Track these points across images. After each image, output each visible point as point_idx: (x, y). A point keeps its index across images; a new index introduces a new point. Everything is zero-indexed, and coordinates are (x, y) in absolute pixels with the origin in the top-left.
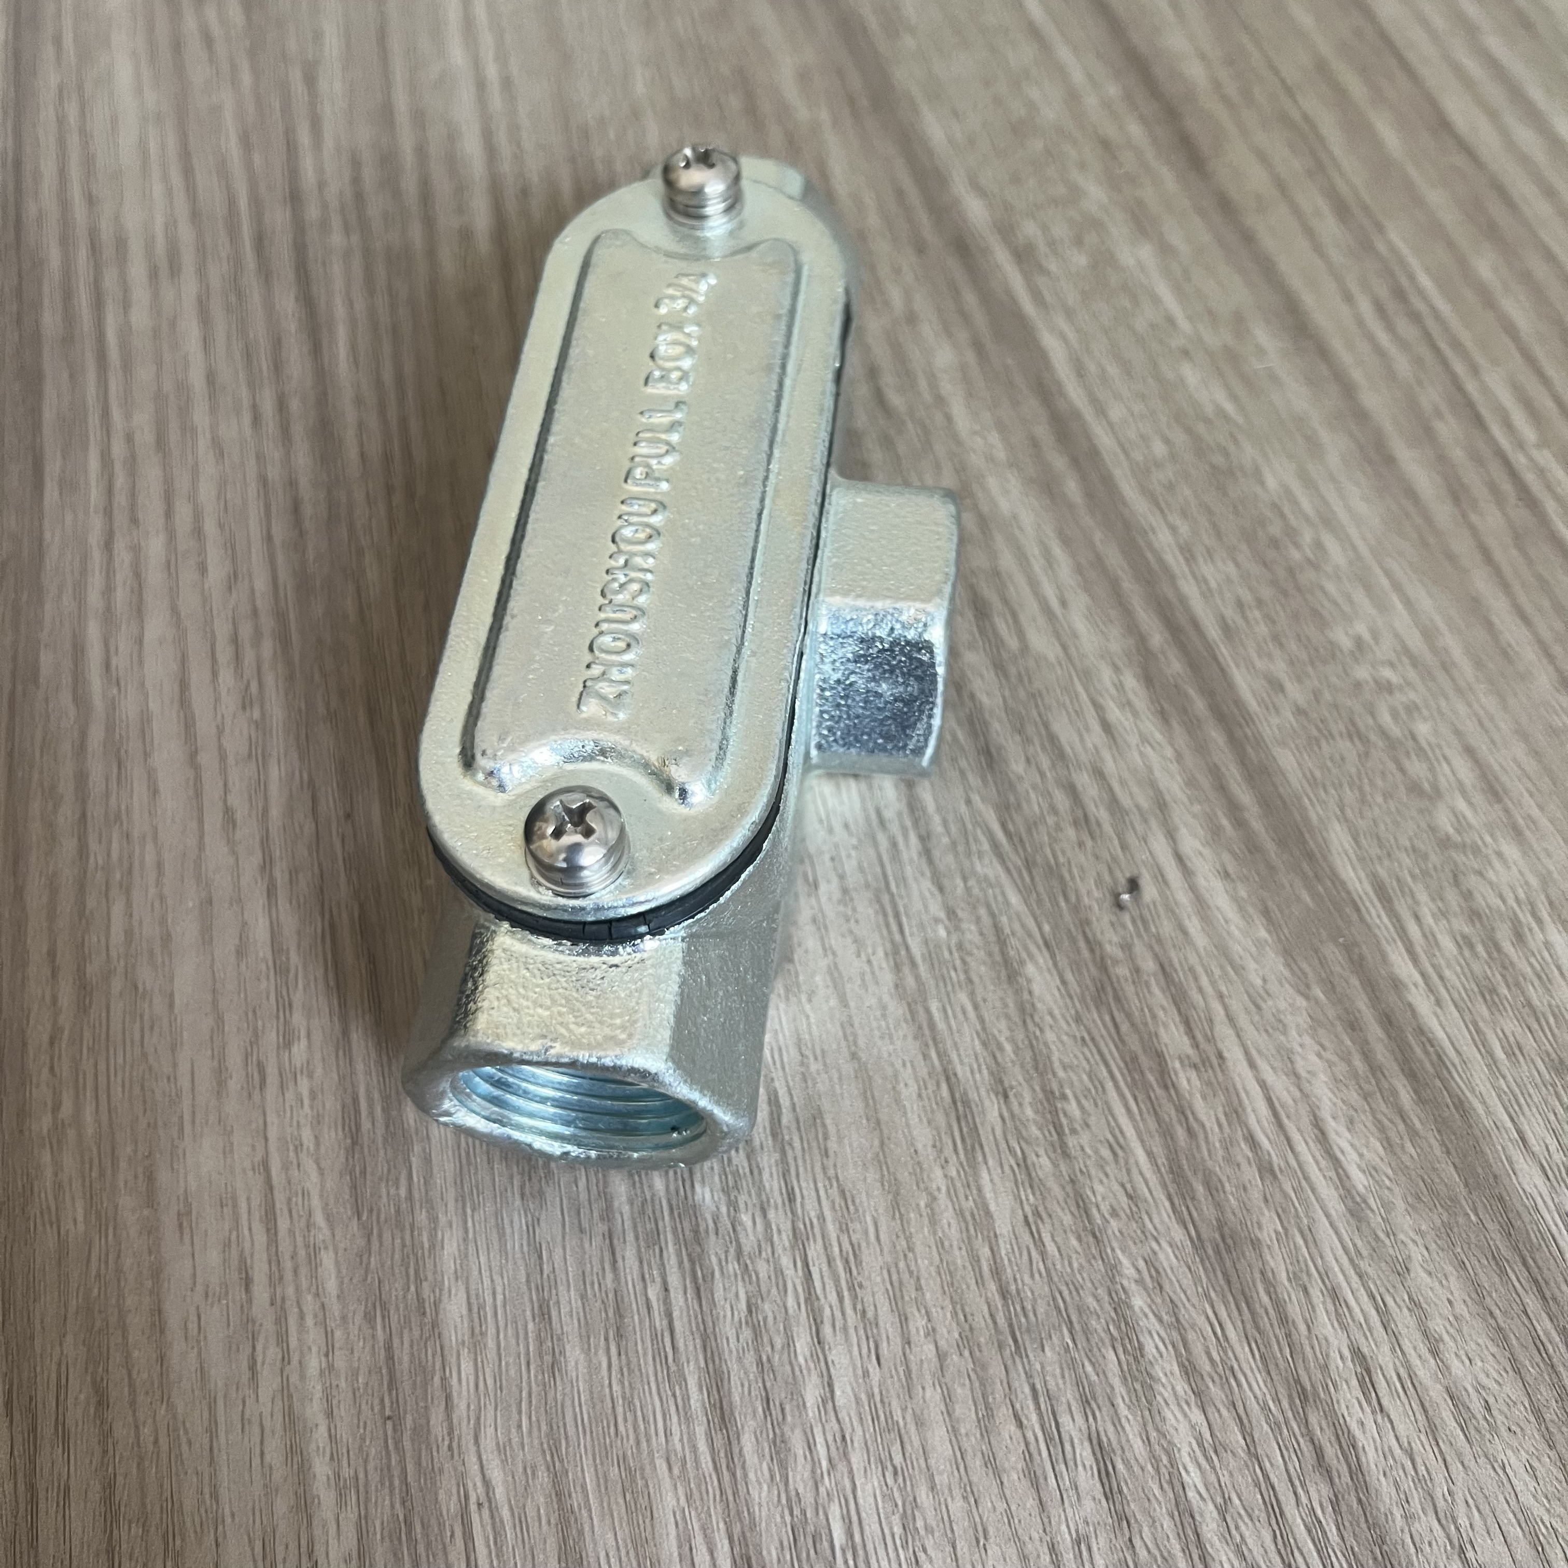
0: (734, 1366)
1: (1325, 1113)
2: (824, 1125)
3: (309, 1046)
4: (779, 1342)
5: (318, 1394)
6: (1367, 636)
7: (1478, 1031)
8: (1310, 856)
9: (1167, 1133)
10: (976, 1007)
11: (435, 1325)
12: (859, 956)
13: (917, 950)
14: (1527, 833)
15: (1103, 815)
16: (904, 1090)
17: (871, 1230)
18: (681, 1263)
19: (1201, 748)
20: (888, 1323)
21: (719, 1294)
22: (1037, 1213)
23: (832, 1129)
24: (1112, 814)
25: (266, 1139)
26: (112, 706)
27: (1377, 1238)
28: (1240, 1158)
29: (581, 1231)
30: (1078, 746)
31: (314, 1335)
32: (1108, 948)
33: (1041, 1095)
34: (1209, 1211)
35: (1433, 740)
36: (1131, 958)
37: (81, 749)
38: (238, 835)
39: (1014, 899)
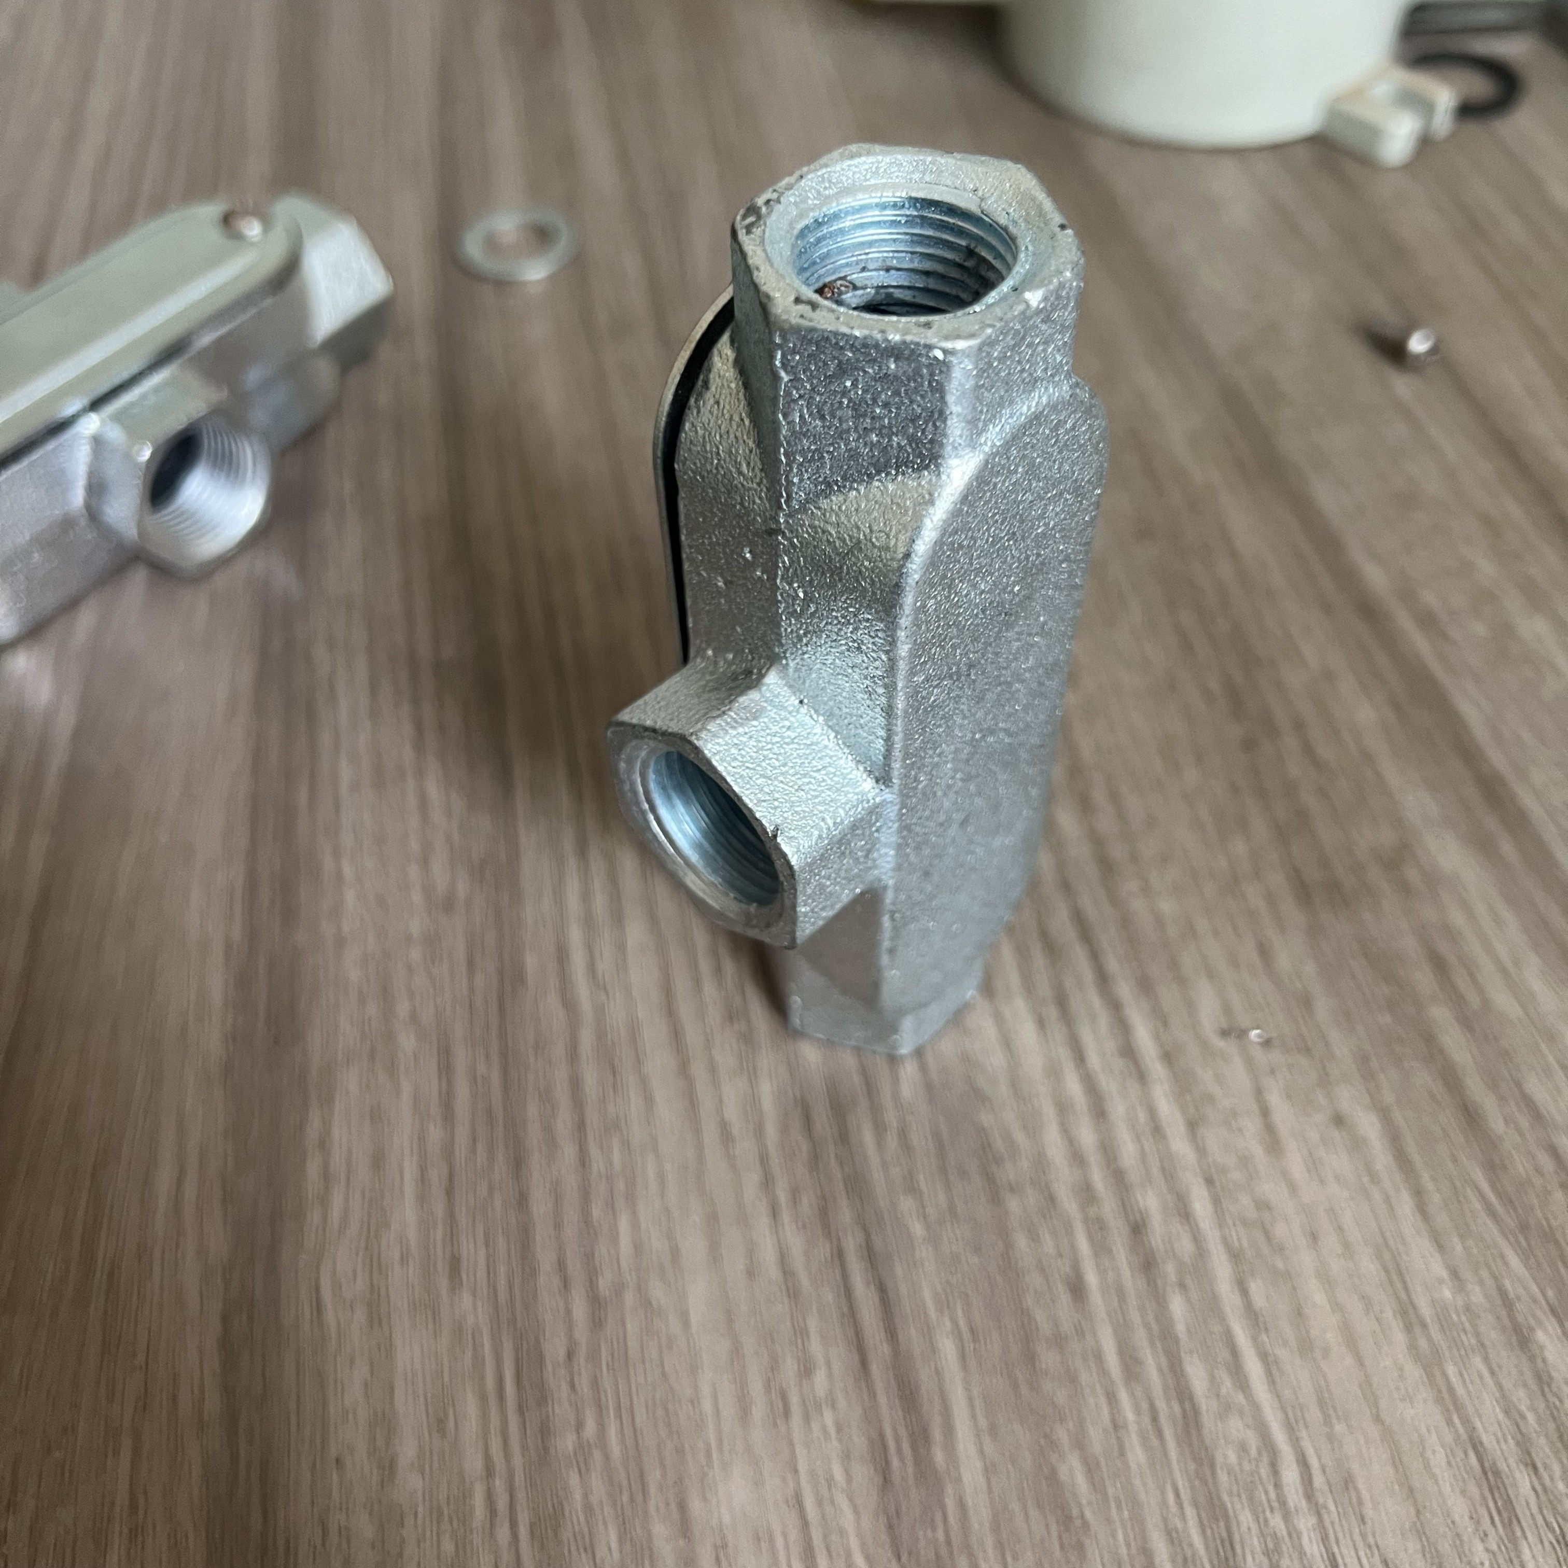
2: (1356, 1490)
10: (1492, 1373)
12: (1367, 1313)
13: (1426, 1311)
16: (1431, 1457)
23: (1365, 1495)
25: (796, 1471)
26: (600, 1012)
37: (573, 1054)
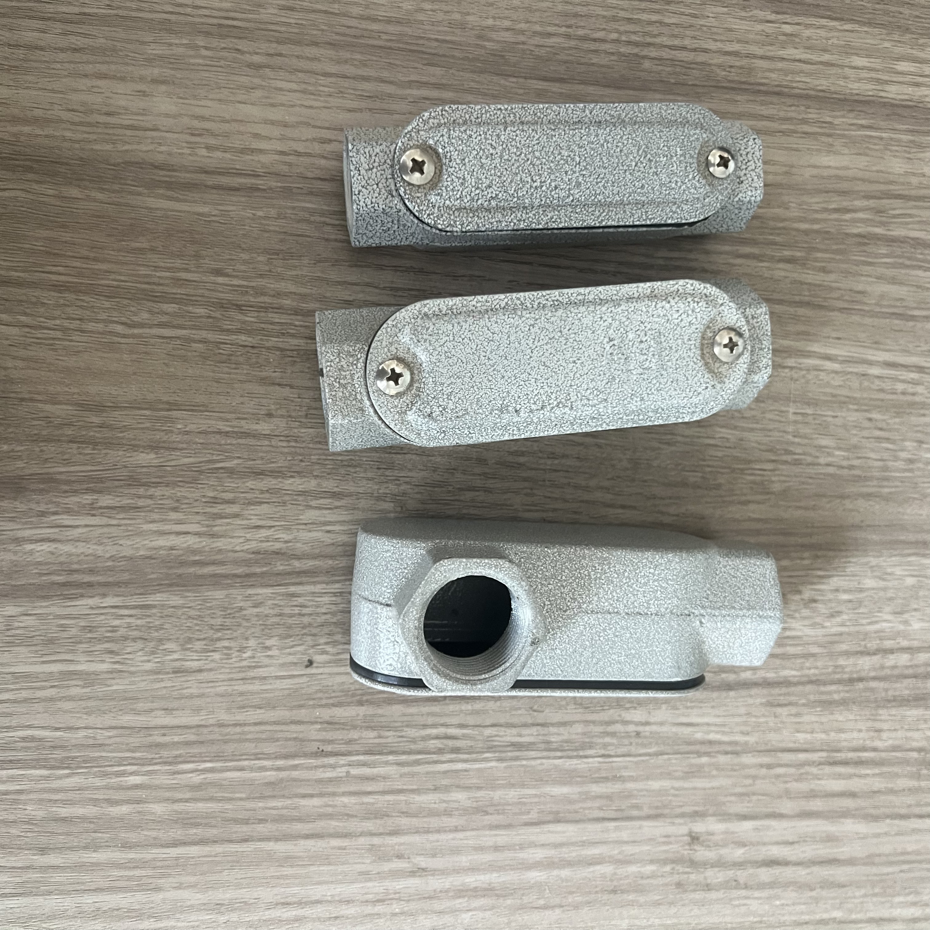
0: (23, 291)
1: (58, 545)
3: (204, 156)
4: (28, 311)
5: (56, 133)
6: (269, 653)
7: (75, 618)
8: (171, 585)
9: (68, 482)
11: (71, 183)
14: (155, 677)
15: (215, 510)
17: (61, 358)
18: (68, 282)
19: (236, 562)
20: (22, 353)
21: (53, 294)
22: (50, 422)
24: (214, 514)
27: (4, 544)
28: (50, 506)
29: (93, 248)
30: (252, 512)
31: (79, 136)
32: (153, 490)
33: (97, 441)
34: (32, 487)
35: (210, 658)
36: (145, 497)
38: (316, 145)
39: (187, 460)
